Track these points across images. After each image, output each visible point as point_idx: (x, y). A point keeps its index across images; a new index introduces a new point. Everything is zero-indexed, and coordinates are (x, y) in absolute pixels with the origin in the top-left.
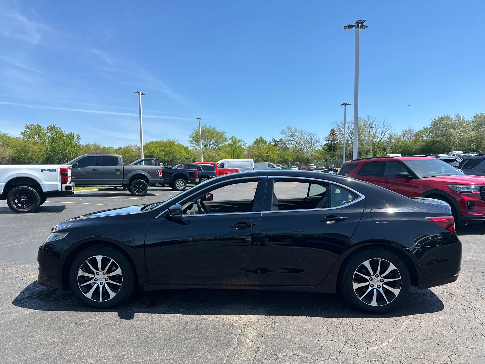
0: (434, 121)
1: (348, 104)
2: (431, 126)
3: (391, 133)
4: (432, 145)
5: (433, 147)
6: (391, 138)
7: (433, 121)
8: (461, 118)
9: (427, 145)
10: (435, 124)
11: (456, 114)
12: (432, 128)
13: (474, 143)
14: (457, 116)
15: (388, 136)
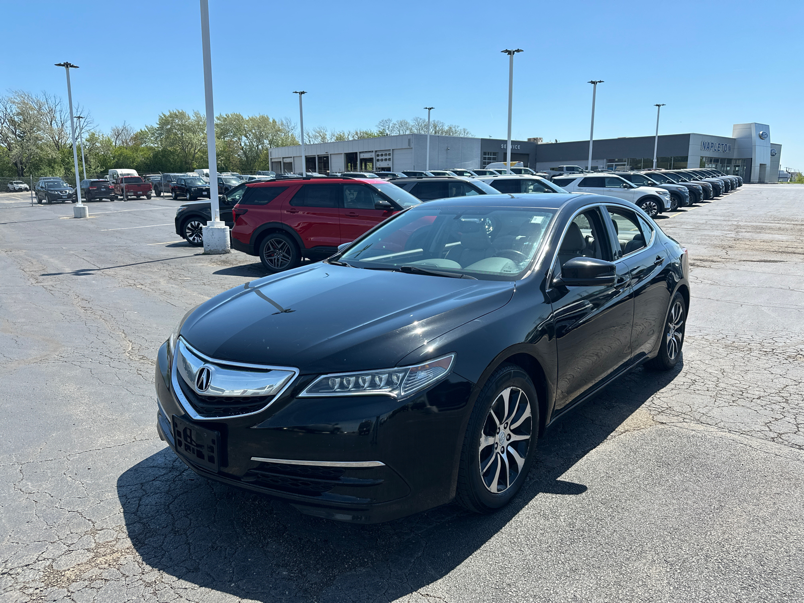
0: (163, 116)
1: (72, 66)
2: (159, 125)
3: (92, 131)
4: (163, 156)
5: (164, 159)
6: (92, 139)
7: (161, 117)
8: (201, 118)
9: (156, 155)
10: (164, 122)
11: (194, 111)
12: (161, 128)
13: (222, 158)
14: (195, 113)
15: (86, 136)
